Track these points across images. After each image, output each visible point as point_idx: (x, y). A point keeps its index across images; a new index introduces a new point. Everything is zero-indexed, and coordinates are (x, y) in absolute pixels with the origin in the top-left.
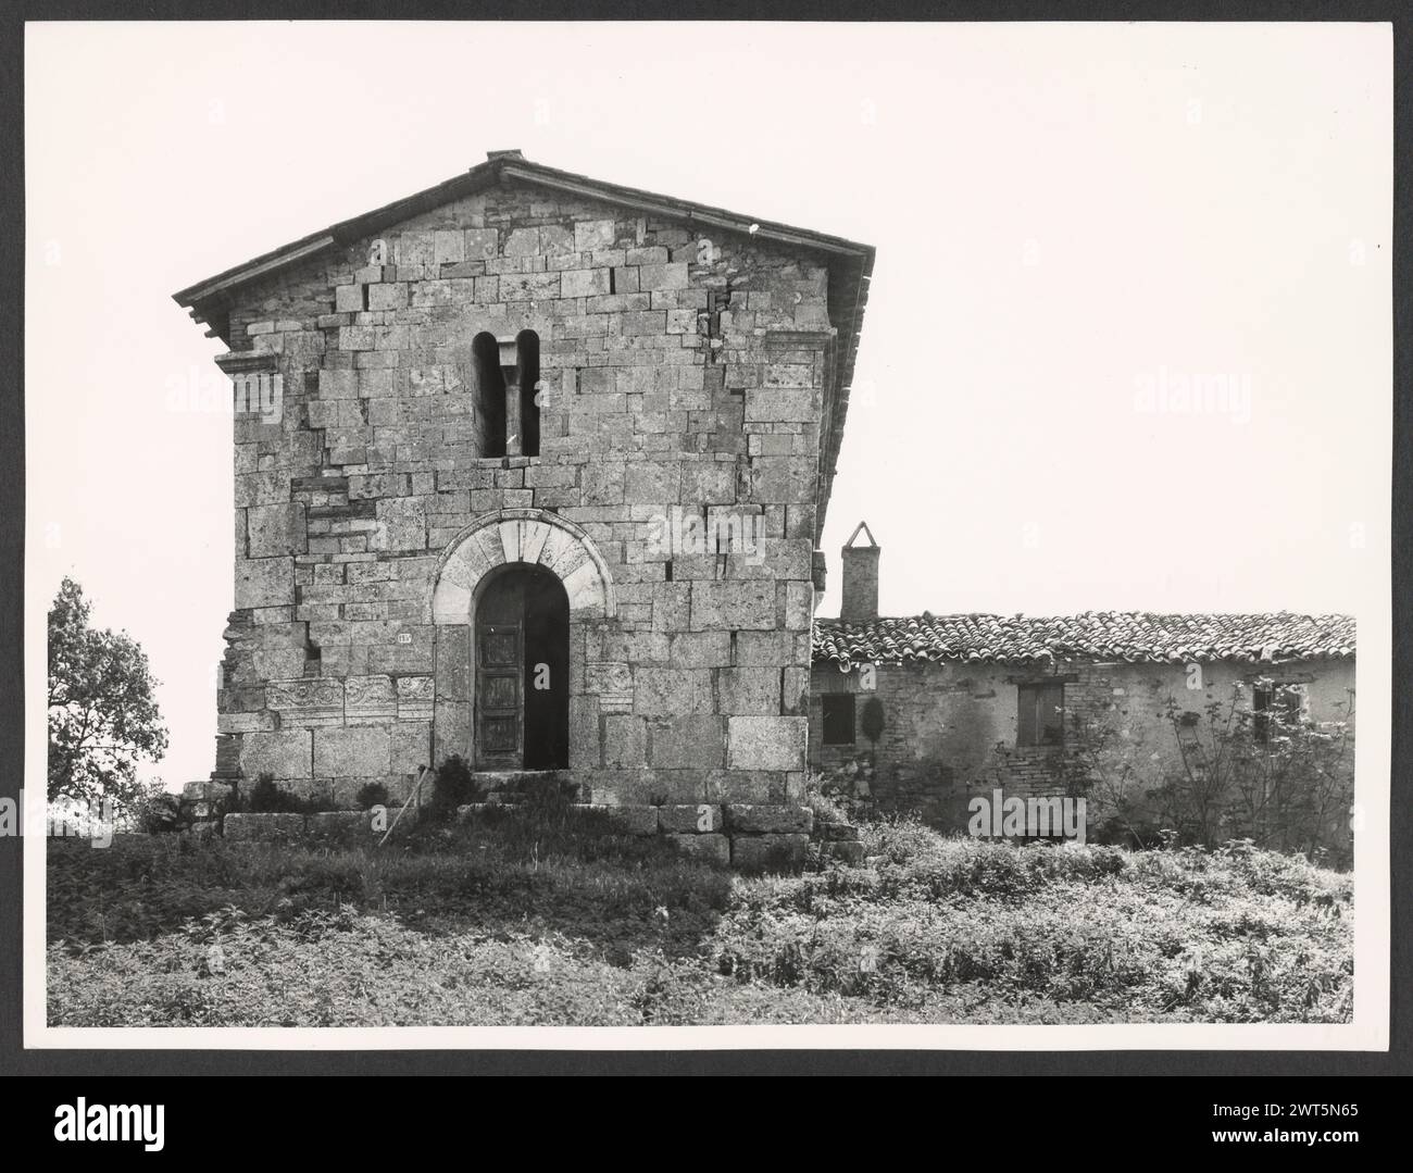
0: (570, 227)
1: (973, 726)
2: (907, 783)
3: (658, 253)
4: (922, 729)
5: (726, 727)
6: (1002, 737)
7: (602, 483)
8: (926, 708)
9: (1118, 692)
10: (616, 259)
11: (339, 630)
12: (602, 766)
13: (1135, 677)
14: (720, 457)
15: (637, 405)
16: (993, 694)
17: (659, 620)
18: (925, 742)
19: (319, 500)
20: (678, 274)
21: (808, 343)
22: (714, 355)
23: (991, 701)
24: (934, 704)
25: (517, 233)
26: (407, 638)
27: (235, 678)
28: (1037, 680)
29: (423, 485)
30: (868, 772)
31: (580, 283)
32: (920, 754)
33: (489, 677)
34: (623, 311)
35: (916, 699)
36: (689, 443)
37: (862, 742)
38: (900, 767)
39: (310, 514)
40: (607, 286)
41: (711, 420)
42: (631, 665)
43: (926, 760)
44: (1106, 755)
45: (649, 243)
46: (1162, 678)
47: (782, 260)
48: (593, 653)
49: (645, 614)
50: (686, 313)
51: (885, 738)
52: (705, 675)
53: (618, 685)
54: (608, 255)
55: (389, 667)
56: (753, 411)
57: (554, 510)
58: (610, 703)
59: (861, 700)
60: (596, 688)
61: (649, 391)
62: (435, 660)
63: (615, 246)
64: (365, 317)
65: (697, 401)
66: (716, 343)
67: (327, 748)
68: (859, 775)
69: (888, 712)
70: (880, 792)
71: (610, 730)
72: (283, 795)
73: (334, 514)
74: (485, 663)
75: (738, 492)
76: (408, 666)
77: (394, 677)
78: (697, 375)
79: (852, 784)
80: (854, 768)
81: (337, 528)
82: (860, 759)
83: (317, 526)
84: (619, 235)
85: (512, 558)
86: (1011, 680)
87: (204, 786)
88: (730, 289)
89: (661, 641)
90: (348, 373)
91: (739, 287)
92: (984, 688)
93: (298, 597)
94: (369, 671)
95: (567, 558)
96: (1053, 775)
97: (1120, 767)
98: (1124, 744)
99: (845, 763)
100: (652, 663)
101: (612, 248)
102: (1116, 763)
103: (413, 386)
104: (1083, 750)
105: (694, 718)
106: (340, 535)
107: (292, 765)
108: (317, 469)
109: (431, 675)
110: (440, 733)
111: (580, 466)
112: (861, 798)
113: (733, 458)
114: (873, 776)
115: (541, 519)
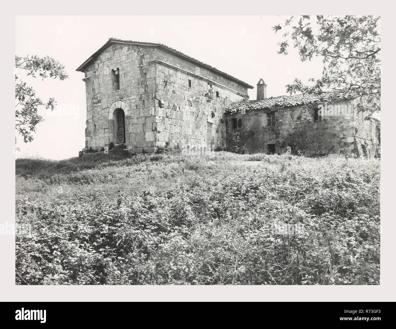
0: (122, 49)
1: (258, 122)
2: (246, 136)
3: (133, 51)
4: (249, 124)
5: (145, 134)
6: (263, 125)
7: (128, 93)
8: (249, 120)
9: (285, 113)
10: (128, 53)
11: (98, 122)
12: (130, 142)
13: (289, 110)
14: (143, 86)
15: (132, 78)
16: (261, 116)
17: (136, 116)
18: (249, 127)
19: (95, 101)
20: (136, 54)
21: (154, 63)
22: (142, 67)
23: (261, 117)
24: (251, 119)
25: (116, 51)
26: (105, 123)
27: (87, 131)
28: (270, 112)
29: (107, 96)
30: (239, 134)
31: (124, 58)
32: (248, 130)
33: (119, 128)
34: (129, 62)
35: (247, 118)
36: (138, 84)
37: (238, 128)
38: (245, 133)
39: (94, 103)
40: (127, 58)
41: (141, 79)
42: (133, 124)
43: (249, 131)
44: (283, 127)
45: (132, 49)
46: (294, 109)
47: (151, 48)
48: (128, 123)
49: (134, 115)
50: (137, 61)
51: (242, 127)
52: (142, 125)
53: (131, 128)
54: (127, 53)
55: (103, 128)
56: (148, 77)
57: (122, 98)
58: (130, 131)
59: (238, 119)
60: (128, 129)
61: (133, 76)
62: (109, 126)
63: (128, 51)
64: (99, 69)
65: (139, 76)
66: (142, 65)
67: (97, 142)
68: (238, 135)
69: (242, 121)
70: (241, 138)
71: (130, 136)
72: (93, 150)
73: (96, 103)
74: (118, 126)
75: (145, 92)
76: (106, 127)
77: (104, 129)
78: (139, 72)
79: (236, 137)
80: (237, 133)
81: (97, 105)
82: (238, 131)
83: (95, 105)
84: (128, 49)
85: (117, 108)
86: (265, 113)
87: (85, 149)
88: (144, 55)
89: (136, 120)
90: (97, 79)
91: (145, 55)
92: (260, 114)
93: (93, 117)
94: (102, 128)
95: (124, 107)
96: (273, 132)
97: (286, 129)
98: (287, 124)
99: (235, 132)
100: (135, 124)
101: (127, 51)
102: (285, 129)
103: (105, 80)
104: (279, 126)
105: (141, 133)
106: (97, 106)
107: (93, 145)
108: (94, 96)
109: (109, 128)
110: (110, 138)
111: (125, 90)
112: (238, 140)
113: (144, 86)
114: (240, 135)
115: (120, 100)
